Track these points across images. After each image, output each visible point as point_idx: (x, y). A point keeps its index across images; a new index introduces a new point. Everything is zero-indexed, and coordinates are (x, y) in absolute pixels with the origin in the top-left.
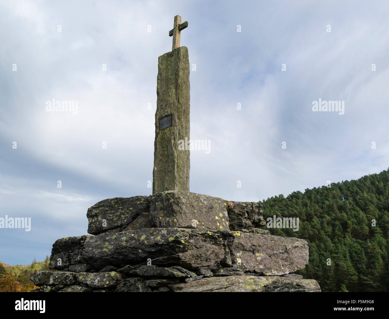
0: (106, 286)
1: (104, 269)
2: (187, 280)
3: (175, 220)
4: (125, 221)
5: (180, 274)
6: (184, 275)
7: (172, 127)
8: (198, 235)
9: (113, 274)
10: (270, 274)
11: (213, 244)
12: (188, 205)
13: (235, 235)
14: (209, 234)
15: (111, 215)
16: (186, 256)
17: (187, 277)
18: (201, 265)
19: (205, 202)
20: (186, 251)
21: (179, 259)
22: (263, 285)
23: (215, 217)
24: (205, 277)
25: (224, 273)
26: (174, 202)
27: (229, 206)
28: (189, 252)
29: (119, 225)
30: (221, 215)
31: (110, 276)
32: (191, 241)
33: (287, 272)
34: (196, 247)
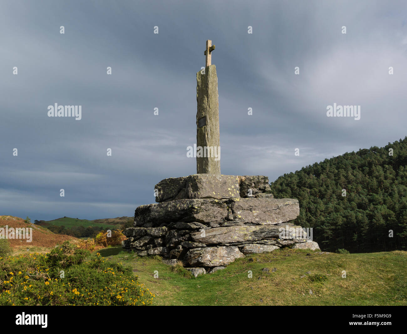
0: (160, 235)
1: (161, 225)
2: (200, 230)
3: (199, 193)
4: (175, 193)
5: (195, 227)
6: (198, 227)
7: (206, 126)
8: (208, 202)
9: (164, 227)
10: (265, 224)
11: (219, 207)
12: (208, 183)
13: (235, 200)
14: (215, 201)
15: (167, 190)
16: (198, 216)
17: (200, 228)
18: (211, 221)
19: (220, 180)
20: (198, 213)
21: (194, 218)
22: (252, 231)
23: (228, 189)
24: (212, 227)
25: (227, 225)
26: (198, 181)
27: (241, 180)
28: (201, 213)
29: (171, 196)
30: (233, 187)
31: (162, 229)
32: (202, 207)
33: (281, 222)
34: (206, 210)
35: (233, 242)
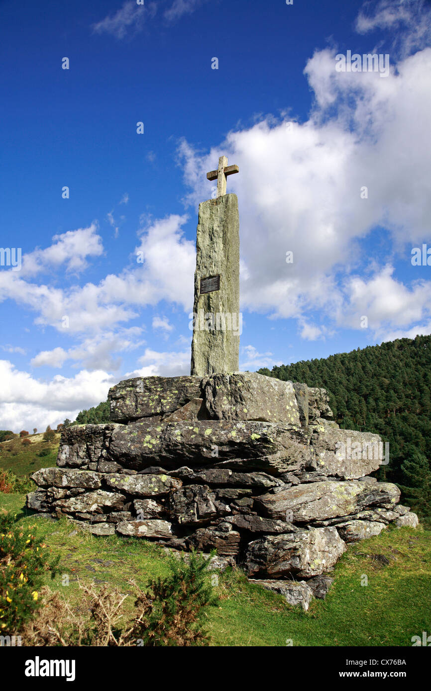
0: (153, 494)
2: (276, 490)
3: (245, 410)
4: (168, 407)
5: (269, 483)
6: (273, 484)
7: (220, 291)
8: (285, 431)
9: (164, 478)
10: (349, 478)
11: (299, 443)
12: (259, 391)
13: (319, 431)
14: (295, 430)
15: (145, 399)
16: (274, 459)
17: (276, 486)
18: (286, 470)
19: (276, 388)
20: (275, 452)
21: (267, 462)
22: (356, 495)
23: (286, 407)
24: (293, 485)
25: (310, 480)
26: (243, 386)
28: (279, 454)
29: (159, 412)
30: (291, 404)
31: (159, 481)
32: (279, 439)
34: (285, 447)
35: (332, 517)
